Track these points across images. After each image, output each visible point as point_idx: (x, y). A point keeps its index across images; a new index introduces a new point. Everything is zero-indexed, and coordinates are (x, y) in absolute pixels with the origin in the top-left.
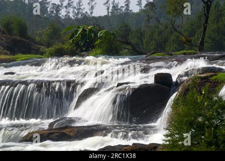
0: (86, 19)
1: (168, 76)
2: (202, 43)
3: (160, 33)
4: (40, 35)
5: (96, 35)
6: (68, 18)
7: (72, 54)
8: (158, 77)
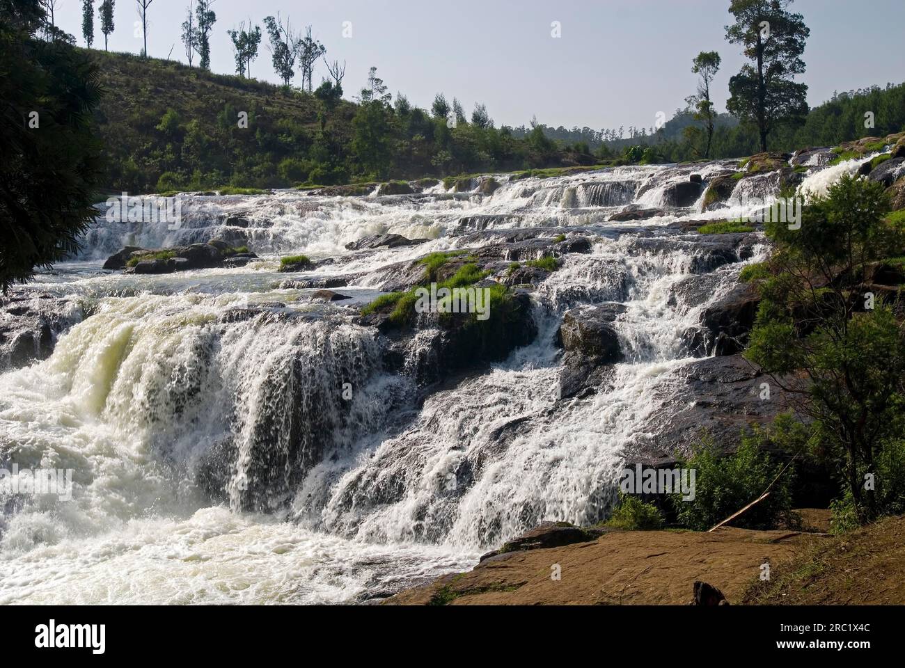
0: (618, 141)
1: (699, 176)
2: (707, 154)
3: (667, 148)
4: (597, 153)
5: (642, 152)
6: (607, 141)
7: (627, 164)
8: (693, 178)
